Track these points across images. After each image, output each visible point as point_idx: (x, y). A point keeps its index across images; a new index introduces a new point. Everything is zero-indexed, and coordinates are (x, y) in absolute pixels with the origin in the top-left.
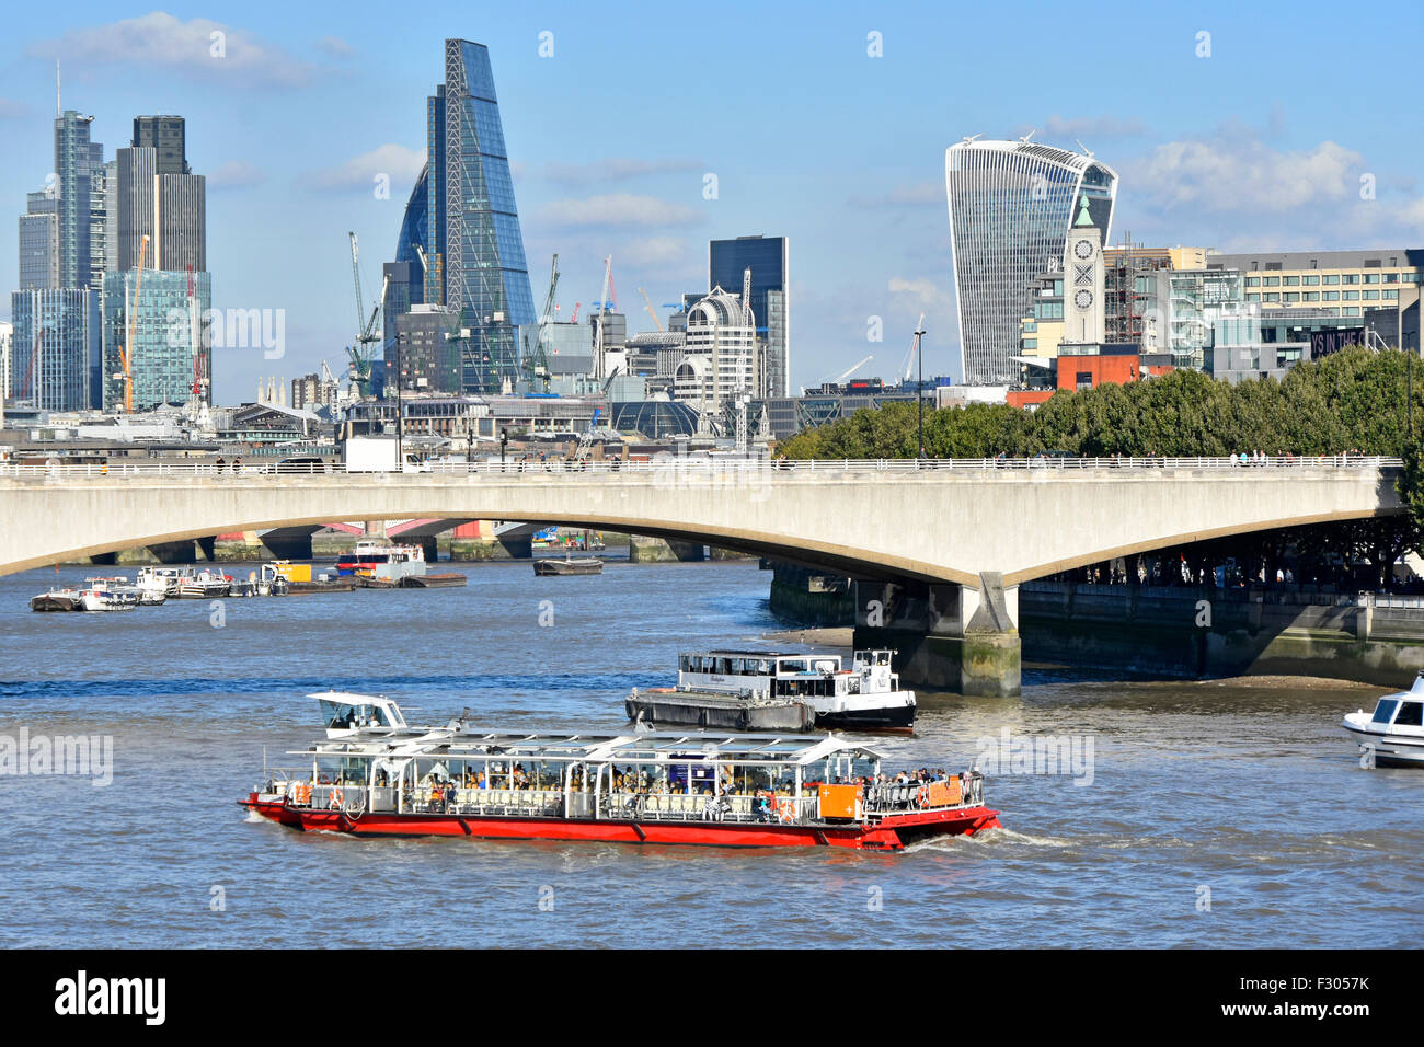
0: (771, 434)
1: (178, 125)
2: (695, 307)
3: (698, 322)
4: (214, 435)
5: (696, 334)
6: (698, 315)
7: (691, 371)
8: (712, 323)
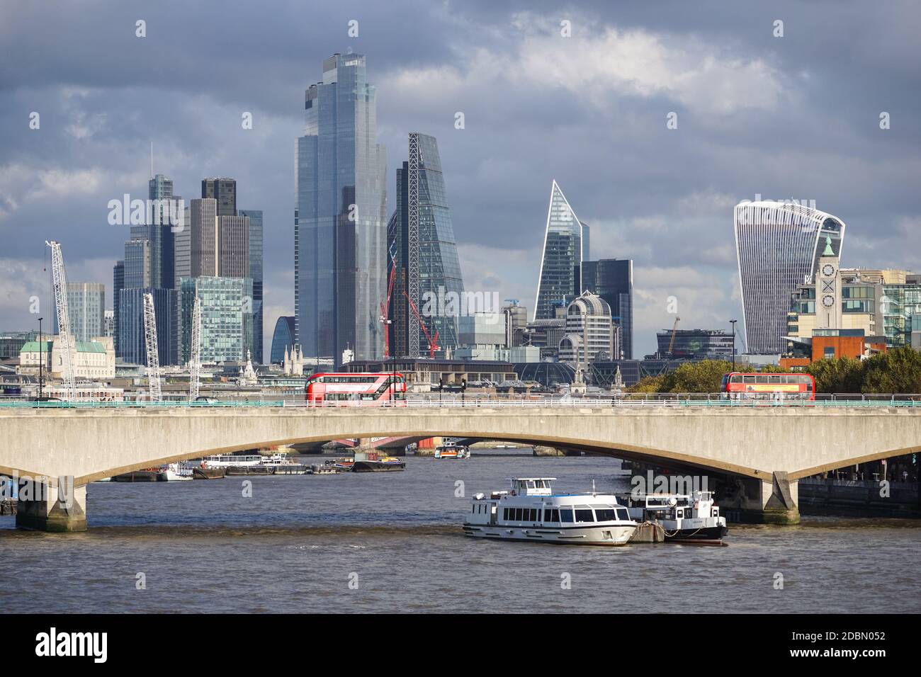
0: (623, 383)
1: (231, 185)
2: (572, 303)
3: (574, 313)
4: (256, 382)
5: (573, 320)
6: (574, 308)
7: (570, 343)
8: (583, 313)
